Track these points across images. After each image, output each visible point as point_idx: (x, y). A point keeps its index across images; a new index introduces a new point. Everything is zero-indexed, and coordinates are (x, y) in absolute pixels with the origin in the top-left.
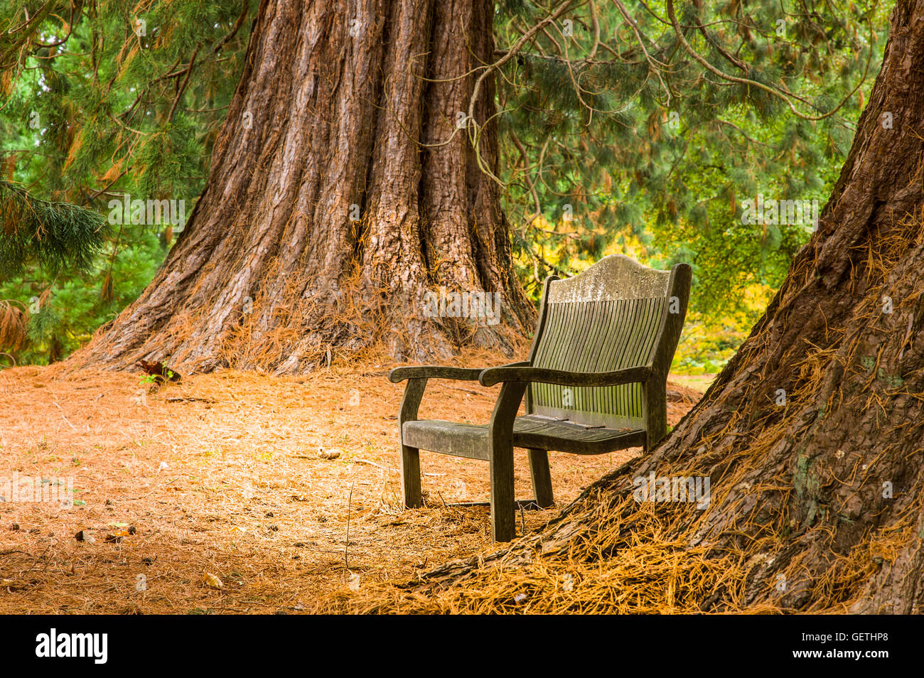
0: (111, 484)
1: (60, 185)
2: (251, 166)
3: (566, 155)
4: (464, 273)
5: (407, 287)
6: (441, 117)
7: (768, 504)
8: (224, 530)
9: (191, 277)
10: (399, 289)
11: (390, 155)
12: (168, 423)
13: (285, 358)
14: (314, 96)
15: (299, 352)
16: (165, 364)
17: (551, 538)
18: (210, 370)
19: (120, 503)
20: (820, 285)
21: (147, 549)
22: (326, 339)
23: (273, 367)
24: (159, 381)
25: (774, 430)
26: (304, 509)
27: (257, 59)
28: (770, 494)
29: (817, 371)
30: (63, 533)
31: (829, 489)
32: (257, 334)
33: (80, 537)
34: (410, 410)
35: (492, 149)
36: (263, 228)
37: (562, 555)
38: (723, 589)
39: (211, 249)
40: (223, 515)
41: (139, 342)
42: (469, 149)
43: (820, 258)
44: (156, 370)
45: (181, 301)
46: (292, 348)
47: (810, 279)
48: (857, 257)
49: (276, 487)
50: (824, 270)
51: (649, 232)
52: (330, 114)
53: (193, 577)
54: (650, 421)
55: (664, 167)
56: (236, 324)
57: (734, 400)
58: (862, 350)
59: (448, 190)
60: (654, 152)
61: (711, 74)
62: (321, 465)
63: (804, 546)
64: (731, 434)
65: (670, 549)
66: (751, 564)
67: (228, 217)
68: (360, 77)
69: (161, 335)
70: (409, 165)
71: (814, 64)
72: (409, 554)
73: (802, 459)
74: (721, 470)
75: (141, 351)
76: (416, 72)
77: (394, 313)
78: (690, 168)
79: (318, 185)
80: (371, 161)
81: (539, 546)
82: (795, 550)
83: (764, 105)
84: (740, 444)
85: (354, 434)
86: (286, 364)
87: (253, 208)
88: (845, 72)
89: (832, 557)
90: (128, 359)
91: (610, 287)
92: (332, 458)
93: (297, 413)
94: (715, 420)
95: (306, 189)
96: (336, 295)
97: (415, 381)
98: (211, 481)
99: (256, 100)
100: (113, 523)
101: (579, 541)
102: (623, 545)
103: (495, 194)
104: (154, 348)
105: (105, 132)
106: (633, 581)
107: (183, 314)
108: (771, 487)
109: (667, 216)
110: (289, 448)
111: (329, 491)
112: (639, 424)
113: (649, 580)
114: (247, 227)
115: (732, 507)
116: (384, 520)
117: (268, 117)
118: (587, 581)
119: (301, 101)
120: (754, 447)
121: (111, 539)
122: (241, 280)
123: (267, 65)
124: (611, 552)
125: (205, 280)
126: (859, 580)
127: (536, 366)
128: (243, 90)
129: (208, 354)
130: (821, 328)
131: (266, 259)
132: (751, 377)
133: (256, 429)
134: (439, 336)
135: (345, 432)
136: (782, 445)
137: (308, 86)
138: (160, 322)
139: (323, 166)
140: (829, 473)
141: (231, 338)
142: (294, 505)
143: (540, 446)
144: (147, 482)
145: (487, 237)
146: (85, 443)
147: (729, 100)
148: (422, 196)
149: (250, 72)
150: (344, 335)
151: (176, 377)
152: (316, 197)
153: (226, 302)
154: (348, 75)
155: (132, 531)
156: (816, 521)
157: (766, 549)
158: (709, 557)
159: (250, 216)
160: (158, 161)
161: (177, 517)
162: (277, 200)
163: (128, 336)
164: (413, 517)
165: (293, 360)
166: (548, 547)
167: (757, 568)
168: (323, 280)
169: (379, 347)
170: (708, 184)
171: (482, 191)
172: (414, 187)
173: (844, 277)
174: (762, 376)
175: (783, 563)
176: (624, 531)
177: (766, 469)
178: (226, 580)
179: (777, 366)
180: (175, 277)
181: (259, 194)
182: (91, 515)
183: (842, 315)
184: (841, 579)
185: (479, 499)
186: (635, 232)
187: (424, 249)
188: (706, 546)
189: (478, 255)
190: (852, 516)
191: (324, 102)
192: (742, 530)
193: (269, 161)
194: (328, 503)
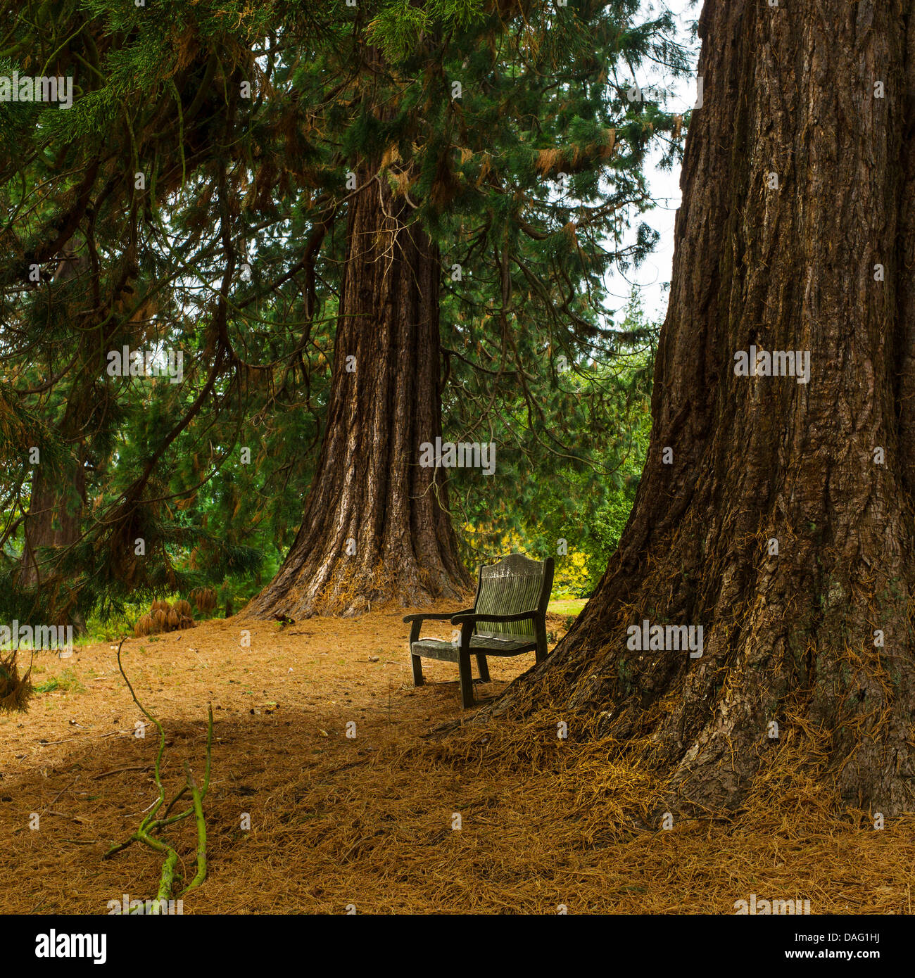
0: (265, 681)
1: (231, 527)
2: (325, 513)
3: (480, 494)
4: (435, 560)
5: (406, 569)
6: (419, 483)
7: (606, 685)
8: (324, 703)
9: (297, 570)
10: (402, 571)
11: (394, 503)
12: (290, 646)
13: (347, 609)
14: (354, 476)
15: (354, 605)
16: (287, 615)
17: (497, 708)
18: (309, 617)
19: (271, 691)
20: (624, 571)
21: (287, 716)
22: (367, 598)
23: (341, 614)
24: (284, 624)
25: (607, 647)
26: (364, 689)
27: (325, 458)
28: (607, 680)
29: (626, 615)
30: (243, 709)
31: (637, 677)
32: (332, 597)
33: (252, 712)
34: (414, 637)
35: (445, 497)
36: (332, 543)
37: (504, 717)
38: (587, 731)
39: (306, 555)
40: (323, 695)
41: (272, 604)
42: (434, 498)
43: (624, 557)
44: (282, 618)
45: (293, 582)
46: (349, 604)
47: (619, 569)
48: (642, 557)
49: (348, 678)
50: (626, 564)
51: (523, 531)
52: (364, 484)
53: (312, 732)
54: (538, 638)
55: (528, 497)
56: (321, 593)
57: (584, 632)
58: (648, 605)
59: (425, 520)
60: (523, 490)
61: (551, 453)
62: (369, 665)
63: (626, 706)
64: (585, 649)
65: (558, 711)
66: (600, 717)
67: (314, 539)
68: (377, 465)
69: (284, 600)
70: (405, 507)
71: (600, 443)
72: (420, 711)
73: (622, 662)
74: (582, 668)
75: (274, 609)
76: (405, 461)
77: (401, 583)
78: (542, 498)
79: (359, 520)
80: (385, 506)
81: (491, 713)
82: (621, 709)
83: (579, 468)
84: (591, 654)
85: (385, 647)
86: (348, 612)
87: (327, 534)
88: (615, 446)
89: (640, 711)
90: (268, 614)
91: (513, 570)
92: (376, 661)
93: (355, 637)
94: (576, 643)
95: (353, 522)
96: (371, 575)
97: (416, 623)
98: (315, 677)
99: (327, 479)
100: (268, 703)
101: (512, 709)
102: (534, 710)
103: (448, 519)
104: (280, 607)
105: (251, 500)
106: (542, 729)
107: (295, 589)
108: (607, 677)
109: (531, 523)
110: (354, 657)
111: (376, 679)
112: (533, 639)
113: (549, 728)
114: (324, 543)
115: (588, 688)
116: (405, 693)
117: (332, 487)
118: (517, 730)
119: (349, 478)
120: (597, 656)
121: (268, 712)
122: (322, 571)
123: (330, 461)
124: (528, 714)
125: (305, 571)
126: (655, 723)
127: (477, 613)
128: (319, 475)
129: (308, 609)
130: (626, 593)
131: (334, 559)
132: (593, 620)
133: (335, 647)
134: (424, 593)
135: (380, 646)
136: (611, 655)
137: (351, 471)
138: (283, 593)
139: (361, 511)
140: (636, 668)
141: (319, 600)
142: (359, 687)
143: (482, 653)
144: (283, 679)
145: (446, 541)
146: (250, 660)
147: (562, 465)
148: (412, 522)
149: (322, 465)
150: (376, 595)
151: (293, 622)
152: (358, 526)
153: (316, 582)
154: (371, 464)
155: (278, 706)
156: (631, 693)
157: (606, 709)
158: (578, 714)
159: (325, 538)
160: (278, 510)
161: (300, 697)
162: (339, 529)
163: (267, 602)
164: (420, 691)
165: (351, 609)
166: (496, 713)
167: (603, 719)
168: (364, 568)
169: (394, 600)
170: (551, 504)
171: (442, 519)
172: (407, 519)
173: (636, 567)
174: (598, 619)
175: (616, 715)
176: (534, 703)
177: (604, 667)
178: (328, 732)
179: (605, 614)
180: (289, 570)
181: (330, 526)
182: (257, 699)
183: (636, 586)
184: (646, 722)
185: (452, 679)
186: (517, 531)
187: (414, 549)
188: (576, 709)
189: (441, 551)
190: (649, 689)
191: (360, 479)
192: (594, 700)
193: (334, 509)
194: (375, 685)
